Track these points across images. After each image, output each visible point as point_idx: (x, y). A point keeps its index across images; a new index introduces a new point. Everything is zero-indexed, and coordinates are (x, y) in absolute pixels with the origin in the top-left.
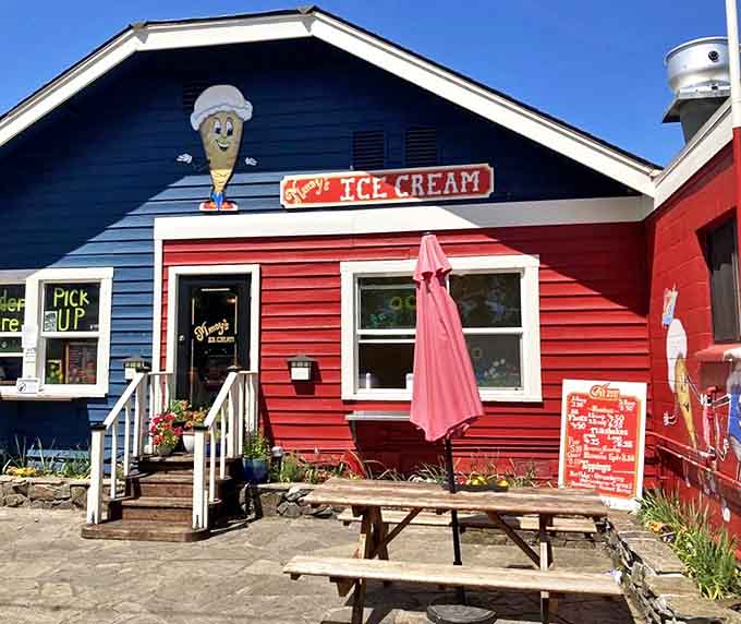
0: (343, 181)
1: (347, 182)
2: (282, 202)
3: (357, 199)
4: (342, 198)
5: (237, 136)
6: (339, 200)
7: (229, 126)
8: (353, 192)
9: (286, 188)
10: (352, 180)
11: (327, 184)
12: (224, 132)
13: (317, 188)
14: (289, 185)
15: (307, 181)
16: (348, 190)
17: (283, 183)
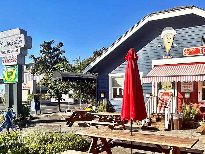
0: (199, 49)
1: (200, 49)
2: (183, 55)
3: (203, 53)
4: (199, 53)
5: (172, 39)
6: (198, 54)
7: (170, 37)
8: (202, 51)
9: (184, 51)
10: (202, 48)
11: (195, 50)
12: (169, 39)
13: (192, 51)
14: (185, 50)
15: (190, 49)
16: (200, 51)
17: (184, 50)
